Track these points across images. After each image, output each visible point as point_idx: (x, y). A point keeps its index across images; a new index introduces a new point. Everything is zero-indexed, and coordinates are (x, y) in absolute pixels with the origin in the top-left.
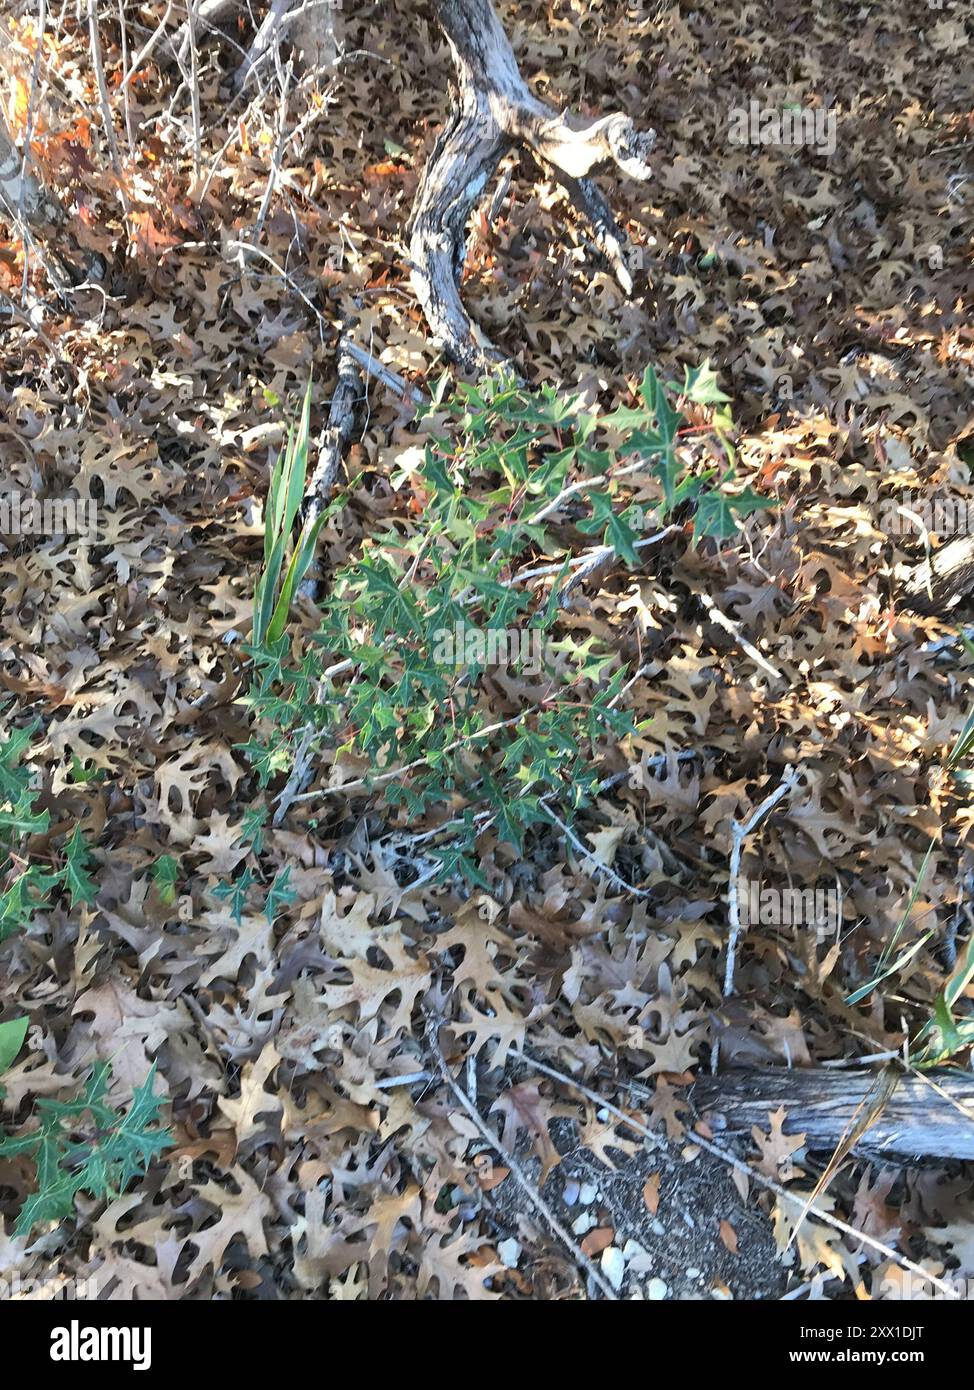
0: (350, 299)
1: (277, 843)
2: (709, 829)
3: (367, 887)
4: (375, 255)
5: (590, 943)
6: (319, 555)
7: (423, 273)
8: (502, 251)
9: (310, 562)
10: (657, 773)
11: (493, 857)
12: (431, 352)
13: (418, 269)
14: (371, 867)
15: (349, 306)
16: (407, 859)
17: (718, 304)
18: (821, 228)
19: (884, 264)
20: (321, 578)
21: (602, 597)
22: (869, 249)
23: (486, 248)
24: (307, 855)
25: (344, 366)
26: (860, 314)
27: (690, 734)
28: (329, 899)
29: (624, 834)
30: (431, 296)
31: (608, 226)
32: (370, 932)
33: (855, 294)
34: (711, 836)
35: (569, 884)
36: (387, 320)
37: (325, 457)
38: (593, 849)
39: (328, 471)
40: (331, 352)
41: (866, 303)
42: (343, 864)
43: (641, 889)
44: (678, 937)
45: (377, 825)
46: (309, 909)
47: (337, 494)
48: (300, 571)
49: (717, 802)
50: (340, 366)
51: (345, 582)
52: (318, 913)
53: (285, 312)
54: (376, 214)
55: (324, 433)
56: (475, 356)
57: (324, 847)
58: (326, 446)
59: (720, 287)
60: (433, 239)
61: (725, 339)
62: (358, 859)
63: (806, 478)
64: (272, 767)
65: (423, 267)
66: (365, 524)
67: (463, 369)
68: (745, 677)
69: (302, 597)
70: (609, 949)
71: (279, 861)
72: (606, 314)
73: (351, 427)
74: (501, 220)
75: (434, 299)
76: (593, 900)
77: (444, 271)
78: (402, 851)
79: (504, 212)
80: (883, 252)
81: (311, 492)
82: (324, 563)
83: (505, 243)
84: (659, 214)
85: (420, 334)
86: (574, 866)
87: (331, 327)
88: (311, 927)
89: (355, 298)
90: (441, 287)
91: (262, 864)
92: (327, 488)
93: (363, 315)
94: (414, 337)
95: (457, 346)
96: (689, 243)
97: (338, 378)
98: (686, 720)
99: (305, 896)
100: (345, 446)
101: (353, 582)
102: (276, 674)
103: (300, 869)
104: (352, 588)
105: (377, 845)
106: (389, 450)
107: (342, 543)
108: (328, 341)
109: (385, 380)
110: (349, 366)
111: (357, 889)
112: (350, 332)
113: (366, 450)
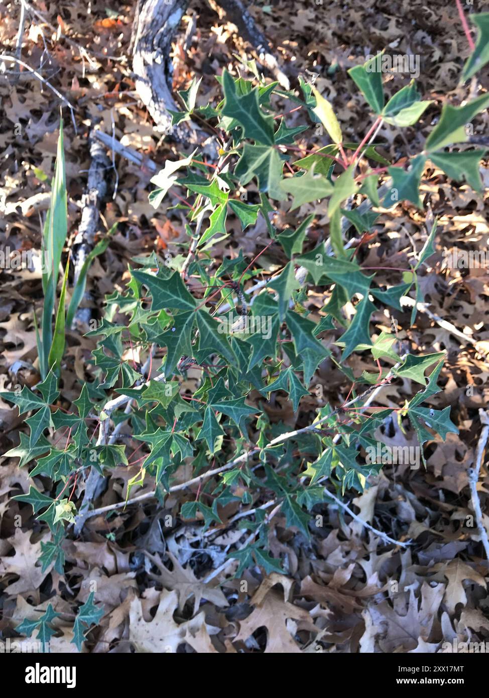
0: (94, 105)
1: (79, 554)
2: (438, 473)
3: (169, 584)
4: (109, 77)
5: (376, 603)
6: (90, 288)
7: (145, 82)
8: (196, 70)
9: (83, 294)
10: (387, 430)
11: (275, 533)
12: (157, 136)
13: (141, 79)
14: (170, 565)
15: (93, 109)
16: (201, 550)
17: (345, 95)
18: (398, 47)
19: (442, 65)
20: (93, 306)
21: (312, 297)
22: (431, 56)
23: (186, 67)
24: (109, 562)
25: (95, 150)
26: (435, 95)
27: (401, 394)
28: (135, 606)
29: (379, 491)
30: (153, 98)
31: (266, 49)
32: (178, 630)
33: (428, 84)
34: (441, 478)
35: (346, 548)
36: (122, 117)
37: (87, 215)
38: (357, 511)
39: (90, 224)
40: (84, 142)
41: (436, 89)
42: (143, 563)
43: (405, 541)
44: (446, 582)
45: (169, 522)
46: (117, 617)
47: (99, 239)
48: (75, 303)
49: (439, 449)
50: (91, 150)
51: (114, 306)
52: (126, 621)
53: (46, 116)
54: (106, 50)
55: (84, 197)
56: (189, 136)
57: (125, 553)
58: (87, 205)
59: (344, 86)
60: (149, 57)
61: (355, 116)
62: (158, 560)
63: (436, 197)
64: (57, 518)
65: (145, 77)
66: (124, 261)
67: (181, 146)
68: (428, 344)
69: (80, 323)
70: (391, 603)
71: (83, 572)
72: (274, 106)
73: (104, 191)
74: (193, 49)
75: (155, 99)
76: (367, 558)
77: (159, 79)
78: (196, 545)
79: (195, 45)
80: (440, 58)
81: (79, 240)
82: (95, 294)
83: (198, 64)
84: (294, 44)
85: (147, 124)
86: (346, 530)
87: (82, 125)
88: (121, 632)
89: (97, 104)
90: (159, 90)
91: (67, 577)
92: (91, 237)
93: (104, 114)
94: (144, 127)
95: (175, 131)
96: (319, 59)
97: (92, 158)
98: (397, 384)
99: (112, 601)
100: (101, 205)
101: (122, 305)
102: (46, 422)
103: (105, 577)
104: (121, 311)
105: (172, 543)
106: (136, 205)
107: (108, 277)
108: (81, 135)
109: (127, 156)
110: (98, 150)
111: (159, 588)
112: (97, 127)
113: (117, 206)
